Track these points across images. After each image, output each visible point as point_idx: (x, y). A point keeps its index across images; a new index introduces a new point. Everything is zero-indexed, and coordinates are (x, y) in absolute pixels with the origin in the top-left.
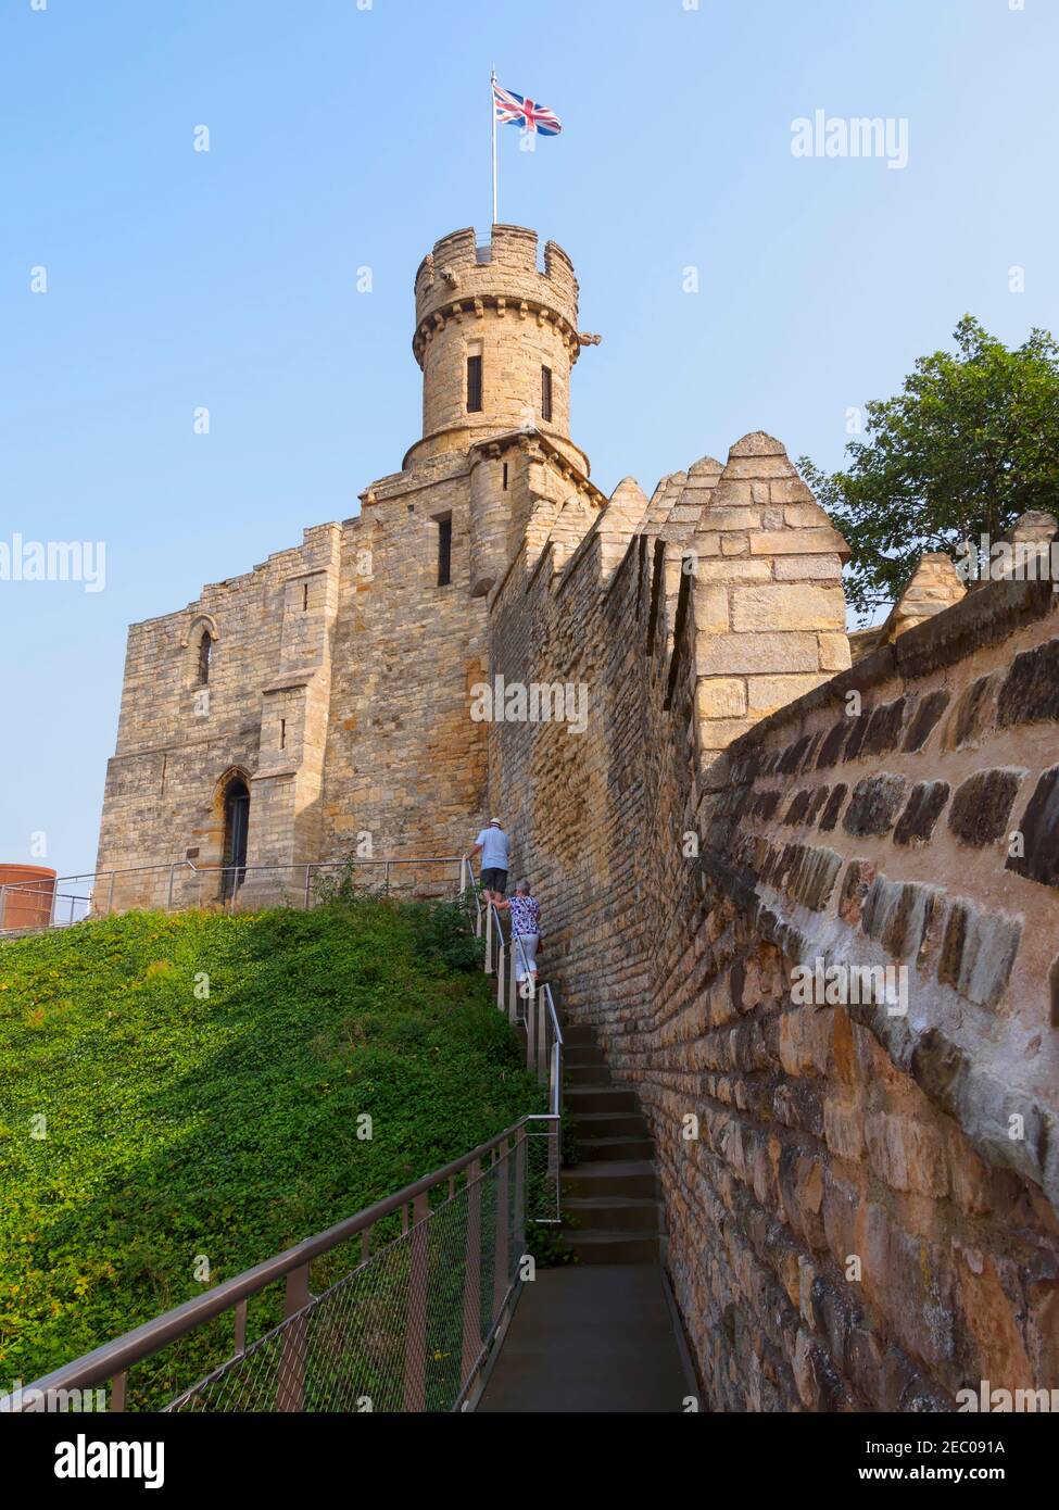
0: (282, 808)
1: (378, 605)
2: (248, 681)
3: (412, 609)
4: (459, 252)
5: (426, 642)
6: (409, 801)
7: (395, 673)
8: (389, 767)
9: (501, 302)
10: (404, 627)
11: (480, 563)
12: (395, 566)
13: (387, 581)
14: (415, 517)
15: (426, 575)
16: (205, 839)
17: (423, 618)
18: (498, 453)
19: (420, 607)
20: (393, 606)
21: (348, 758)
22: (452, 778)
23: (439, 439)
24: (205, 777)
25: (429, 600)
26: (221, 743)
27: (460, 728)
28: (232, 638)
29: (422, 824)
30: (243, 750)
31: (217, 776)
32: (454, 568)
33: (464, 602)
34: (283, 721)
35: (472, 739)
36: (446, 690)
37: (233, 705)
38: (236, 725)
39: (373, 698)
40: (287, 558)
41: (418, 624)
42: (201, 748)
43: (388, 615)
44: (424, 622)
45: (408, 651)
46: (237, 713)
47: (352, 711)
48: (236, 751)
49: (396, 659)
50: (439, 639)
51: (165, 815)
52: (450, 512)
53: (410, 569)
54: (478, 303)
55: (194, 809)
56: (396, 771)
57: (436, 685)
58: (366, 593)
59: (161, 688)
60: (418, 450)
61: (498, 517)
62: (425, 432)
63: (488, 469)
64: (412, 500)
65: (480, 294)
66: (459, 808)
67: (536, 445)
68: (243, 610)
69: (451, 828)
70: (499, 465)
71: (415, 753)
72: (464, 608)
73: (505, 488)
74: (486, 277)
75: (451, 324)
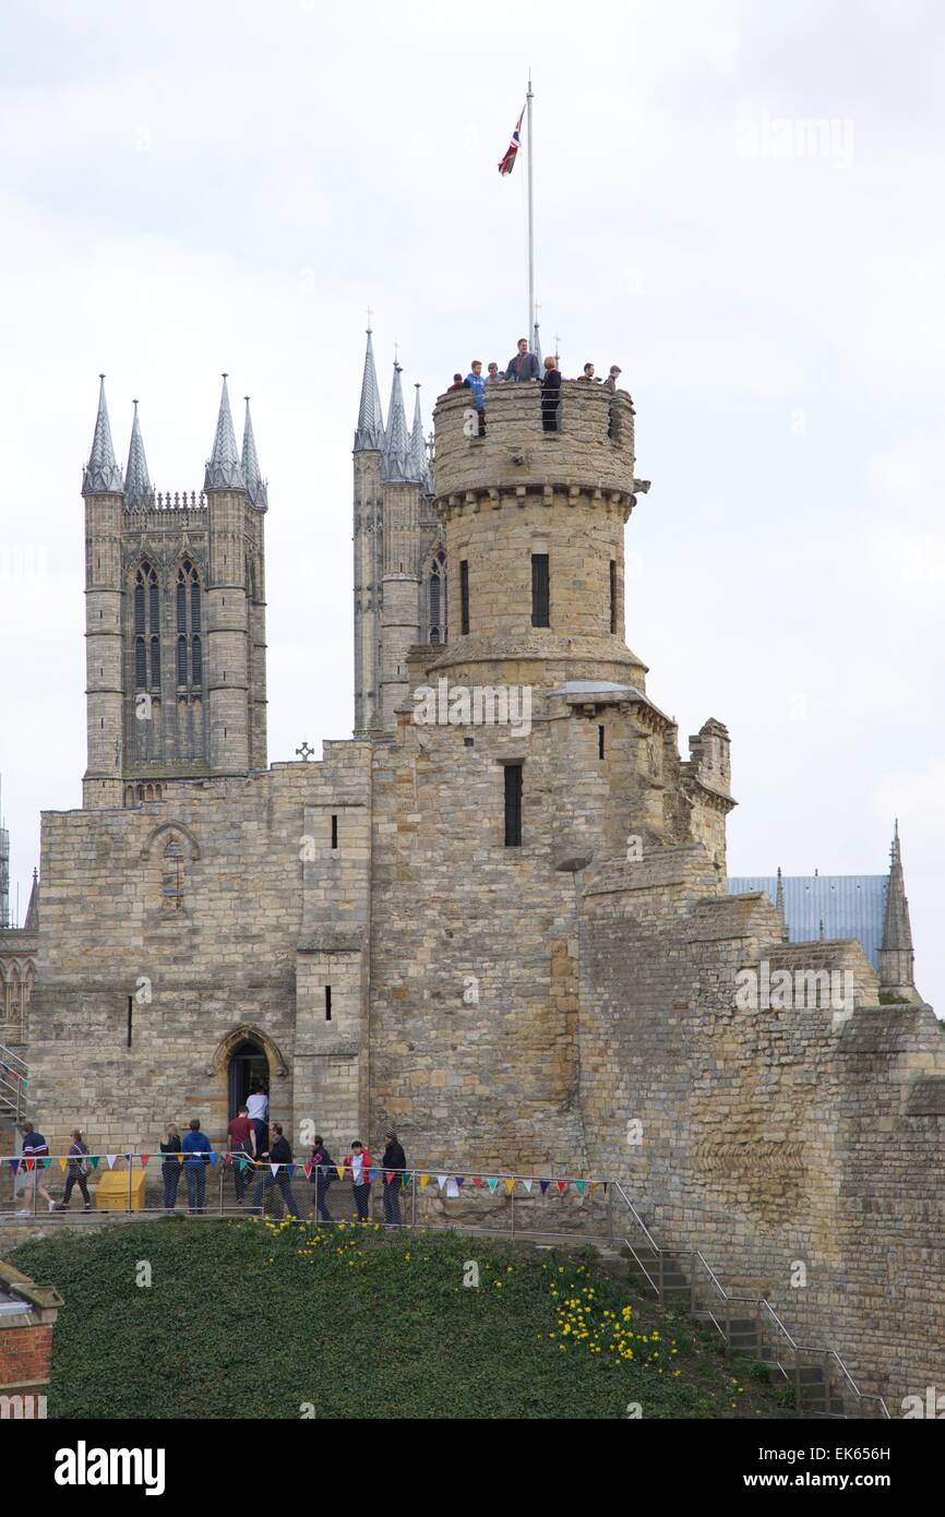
0: (340, 1092)
1: (429, 854)
2: (250, 920)
3: (476, 868)
4: (521, 414)
5: (497, 912)
6: (483, 1090)
7: (456, 940)
8: (454, 1048)
9: (574, 489)
10: (467, 888)
11: (572, 838)
12: (450, 809)
13: (439, 826)
14: (475, 756)
15: (492, 831)
16: (206, 1108)
17: (492, 882)
18: (593, 714)
19: (487, 868)
20: (450, 858)
21: (400, 1032)
22: (537, 1072)
23: (506, 665)
24: (198, 1033)
25: (498, 862)
26: (219, 994)
27: (543, 1017)
28: (222, 860)
29: (502, 1116)
30: (256, 1007)
31: (218, 1034)
32: (528, 829)
33: (545, 873)
34: (328, 989)
35: (560, 1031)
36: (526, 972)
37: (232, 948)
38: (239, 974)
39: (430, 966)
40: (300, 773)
41: (485, 888)
42: (190, 995)
43: (444, 869)
44: (494, 887)
45: (475, 917)
46: (239, 958)
47: (402, 977)
48: (245, 1007)
49: (458, 924)
50: (515, 912)
51: (139, 1073)
52: (522, 760)
53: (471, 817)
54: (548, 490)
55: (185, 1071)
56: (465, 1054)
57: (513, 964)
58: (411, 835)
59: (110, 905)
61: (596, 790)
63: (580, 729)
64: (470, 733)
65: (553, 479)
66: (547, 1105)
67: (635, 709)
68: (235, 826)
69: (538, 1126)
70: (594, 726)
71: (489, 1037)
72: (546, 880)
73: (602, 757)
74: (558, 456)
75: (509, 503)
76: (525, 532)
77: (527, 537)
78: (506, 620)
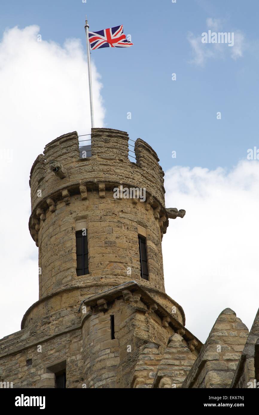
4: (64, 151)
9: (102, 186)
14: (33, 370)
18: (106, 307)
23: (53, 300)
54: (82, 188)
60: (35, 311)
61: (109, 363)
62: (40, 295)
63: (97, 321)
64: (30, 355)
65: (85, 180)
67: (138, 297)
70: (107, 317)
73: (113, 337)
74: (88, 168)
75: (61, 206)
76: (70, 219)
77: (72, 220)
78: (59, 277)
